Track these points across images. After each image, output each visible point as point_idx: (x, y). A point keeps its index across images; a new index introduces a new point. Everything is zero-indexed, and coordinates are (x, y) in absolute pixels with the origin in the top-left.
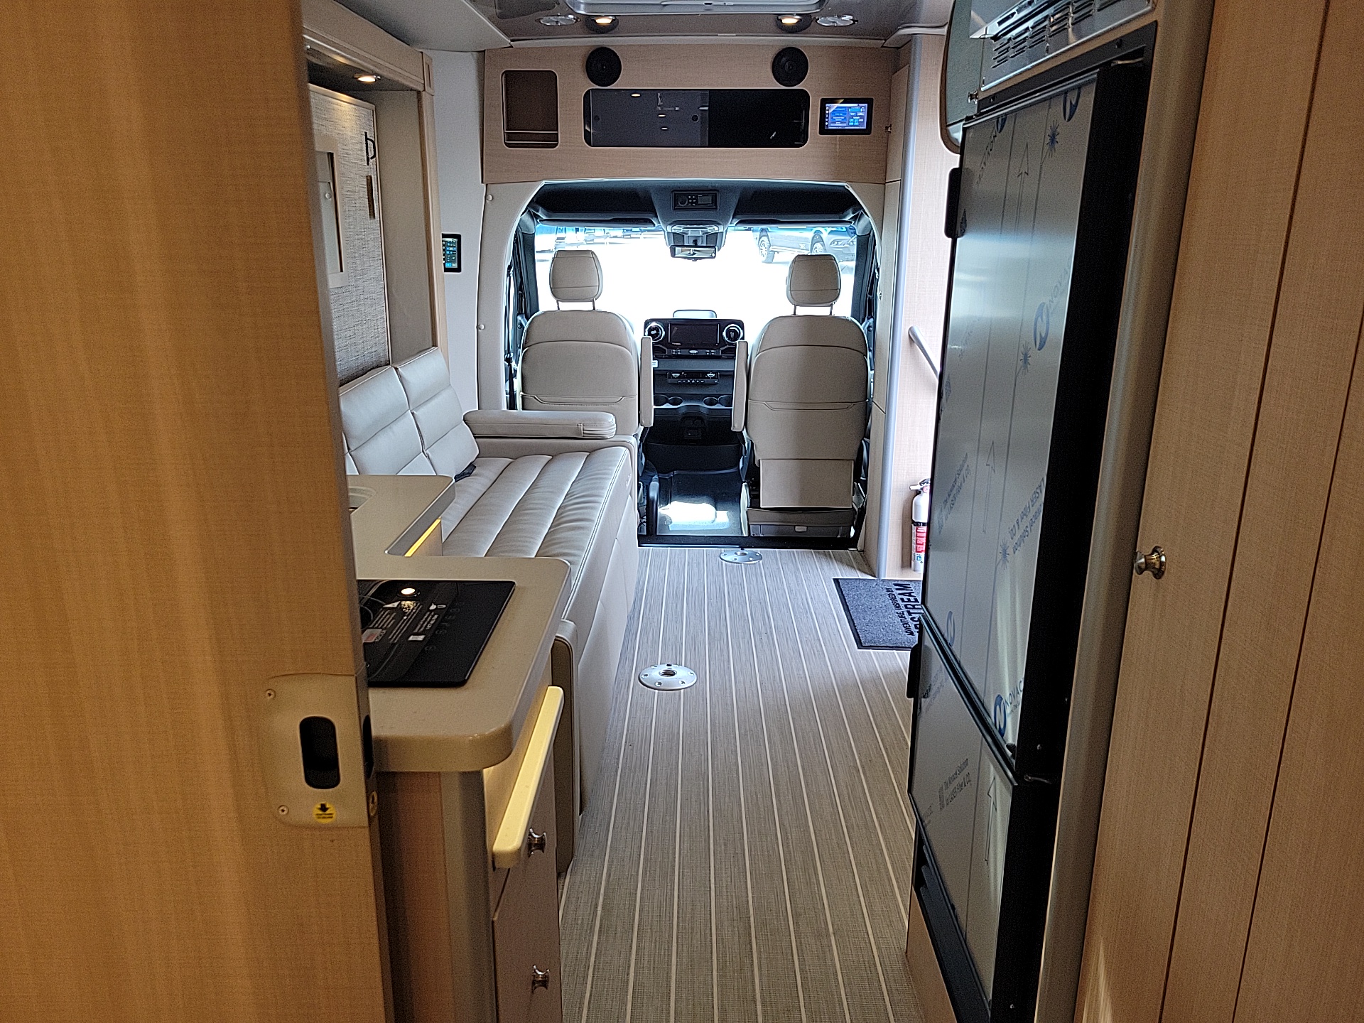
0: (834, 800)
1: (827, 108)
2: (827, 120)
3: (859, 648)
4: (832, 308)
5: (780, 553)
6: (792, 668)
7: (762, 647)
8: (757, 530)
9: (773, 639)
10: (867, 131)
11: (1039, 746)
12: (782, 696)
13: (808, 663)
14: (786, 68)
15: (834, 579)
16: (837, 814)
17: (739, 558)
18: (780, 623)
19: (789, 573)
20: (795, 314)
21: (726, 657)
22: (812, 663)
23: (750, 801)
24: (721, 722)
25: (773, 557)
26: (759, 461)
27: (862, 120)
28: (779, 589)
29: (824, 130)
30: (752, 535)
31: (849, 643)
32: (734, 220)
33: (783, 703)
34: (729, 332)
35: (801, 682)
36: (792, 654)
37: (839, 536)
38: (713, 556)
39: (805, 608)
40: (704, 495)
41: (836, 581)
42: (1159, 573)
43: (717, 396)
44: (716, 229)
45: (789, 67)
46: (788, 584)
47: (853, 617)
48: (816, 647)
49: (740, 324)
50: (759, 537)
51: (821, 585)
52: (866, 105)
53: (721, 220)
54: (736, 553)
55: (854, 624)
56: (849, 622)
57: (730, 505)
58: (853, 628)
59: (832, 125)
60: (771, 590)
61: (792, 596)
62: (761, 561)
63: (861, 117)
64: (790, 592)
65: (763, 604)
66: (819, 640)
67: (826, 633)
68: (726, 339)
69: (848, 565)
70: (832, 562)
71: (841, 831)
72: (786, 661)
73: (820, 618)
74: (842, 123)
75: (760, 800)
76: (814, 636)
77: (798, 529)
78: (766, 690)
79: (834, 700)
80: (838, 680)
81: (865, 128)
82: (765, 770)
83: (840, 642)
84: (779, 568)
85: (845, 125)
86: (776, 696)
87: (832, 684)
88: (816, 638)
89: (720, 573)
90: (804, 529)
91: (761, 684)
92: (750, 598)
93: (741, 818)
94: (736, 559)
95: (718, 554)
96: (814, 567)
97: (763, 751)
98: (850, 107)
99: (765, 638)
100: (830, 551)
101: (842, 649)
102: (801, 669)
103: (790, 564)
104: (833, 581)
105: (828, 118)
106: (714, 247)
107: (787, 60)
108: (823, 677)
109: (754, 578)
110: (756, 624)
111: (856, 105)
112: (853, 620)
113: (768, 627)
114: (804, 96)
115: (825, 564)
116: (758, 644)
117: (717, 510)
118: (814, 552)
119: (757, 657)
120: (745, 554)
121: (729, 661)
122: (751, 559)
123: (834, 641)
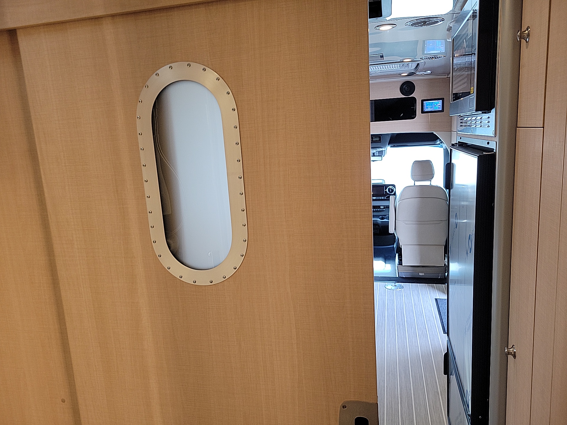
0: (426, 408)
1: (424, 103)
2: (424, 108)
3: (444, 333)
4: (431, 182)
5: (412, 285)
6: (413, 342)
7: (400, 331)
8: (402, 274)
9: (405, 327)
10: (442, 111)
11: (480, 417)
12: (407, 355)
13: (420, 340)
14: (406, 89)
15: (435, 299)
16: (427, 415)
17: (393, 288)
18: (409, 319)
19: (415, 295)
20: (414, 185)
21: (384, 335)
22: (422, 340)
23: (388, 405)
24: (379, 366)
25: (408, 287)
26: (401, 246)
27: (440, 107)
28: (410, 303)
29: (423, 112)
30: (400, 276)
31: (440, 331)
32: (389, 146)
33: (407, 359)
34: (389, 189)
35: (416, 349)
36: (413, 335)
37: (439, 278)
38: (382, 286)
39: (421, 313)
40: (380, 257)
41: (436, 300)
42: (515, 356)
43: (385, 216)
44: (381, 149)
45: (407, 89)
46: (414, 300)
47: (442, 318)
48: (424, 332)
49: (394, 186)
50: (403, 277)
51: (429, 302)
52: (441, 100)
53: (383, 146)
54: (392, 285)
55: (443, 321)
56: (440, 320)
57: (391, 261)
58: (442, 323)
59: (426, 109)
60: (406, 303)
61: (415, 307)
62: (403, 289)
63: (439, 105)
64: (415, 304)
65: (402, 310)
66: (426, 329)
67: (429, 325)
68: (388, 192)
69: (442, 292)
70: (435, 290)
71: (428, 423)
72: (410, 338)
73: (427, 318)
74: (431, 108)
75: (393, 406)
76: (424, 327)
77: (420, 274)
78: (400, 352)
79: (430, 358)
80: (433, 348)
81: (441, 110)
82: (397, 391)
83: (435, 330)
84: (410, 293)
85: (432, 109)
86: (404, 354)
87: (430, 350)
88: (425, 328)
89: (384, 295)
90: (423, 274)
91: (398, 349)
92: (397, 307)
93: (384, 413)
94: (392, 288)
95: (384, 286)
96: (426, 292)
97: (396, 382)
98: (434, 102)
99: (401, 327)
100: (435, 285)
101: (436, 333)
102: (417, 342)
103: (416, 291)
104: (434, 299)
105: (425, 107)
106: (381, 156)
107: (406, 86)
108: (426, 347)
109: (399, 298)
110: (398, 319)
111: (437, 101)
112: (442, 319)
113: (403, 321)
114: (414, 99)
115: (431, 291)
116: (398, 329)
117: (386, 264)
118: (427, 285)
119: (397, 335)
120: (396, 286)
121: (385, 337)
122: (398, 288)
123: (433, 330)
